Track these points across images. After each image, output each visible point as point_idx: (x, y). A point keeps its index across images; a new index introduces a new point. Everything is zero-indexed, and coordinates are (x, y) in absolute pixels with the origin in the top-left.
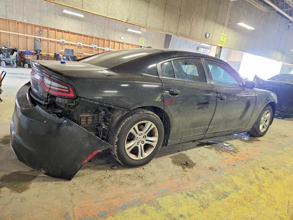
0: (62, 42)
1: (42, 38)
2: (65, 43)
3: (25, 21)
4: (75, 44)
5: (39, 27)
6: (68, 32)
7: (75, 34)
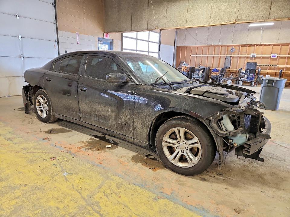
0: (252, 56)
1: (232, 55)
2: (255, 57)
3: (220, 44)
4: (269, 56)
5: (232, 46)
6: (261, 45)
7: (270, 45)
